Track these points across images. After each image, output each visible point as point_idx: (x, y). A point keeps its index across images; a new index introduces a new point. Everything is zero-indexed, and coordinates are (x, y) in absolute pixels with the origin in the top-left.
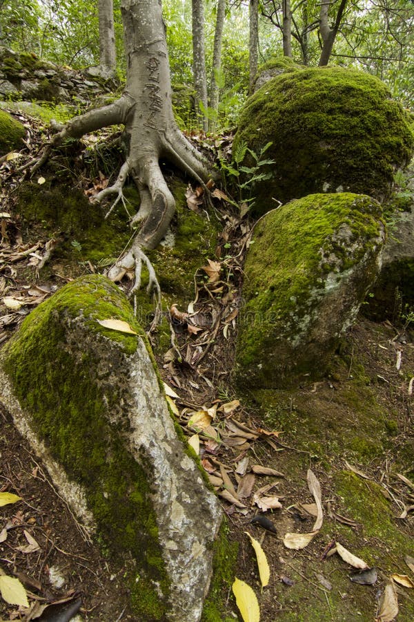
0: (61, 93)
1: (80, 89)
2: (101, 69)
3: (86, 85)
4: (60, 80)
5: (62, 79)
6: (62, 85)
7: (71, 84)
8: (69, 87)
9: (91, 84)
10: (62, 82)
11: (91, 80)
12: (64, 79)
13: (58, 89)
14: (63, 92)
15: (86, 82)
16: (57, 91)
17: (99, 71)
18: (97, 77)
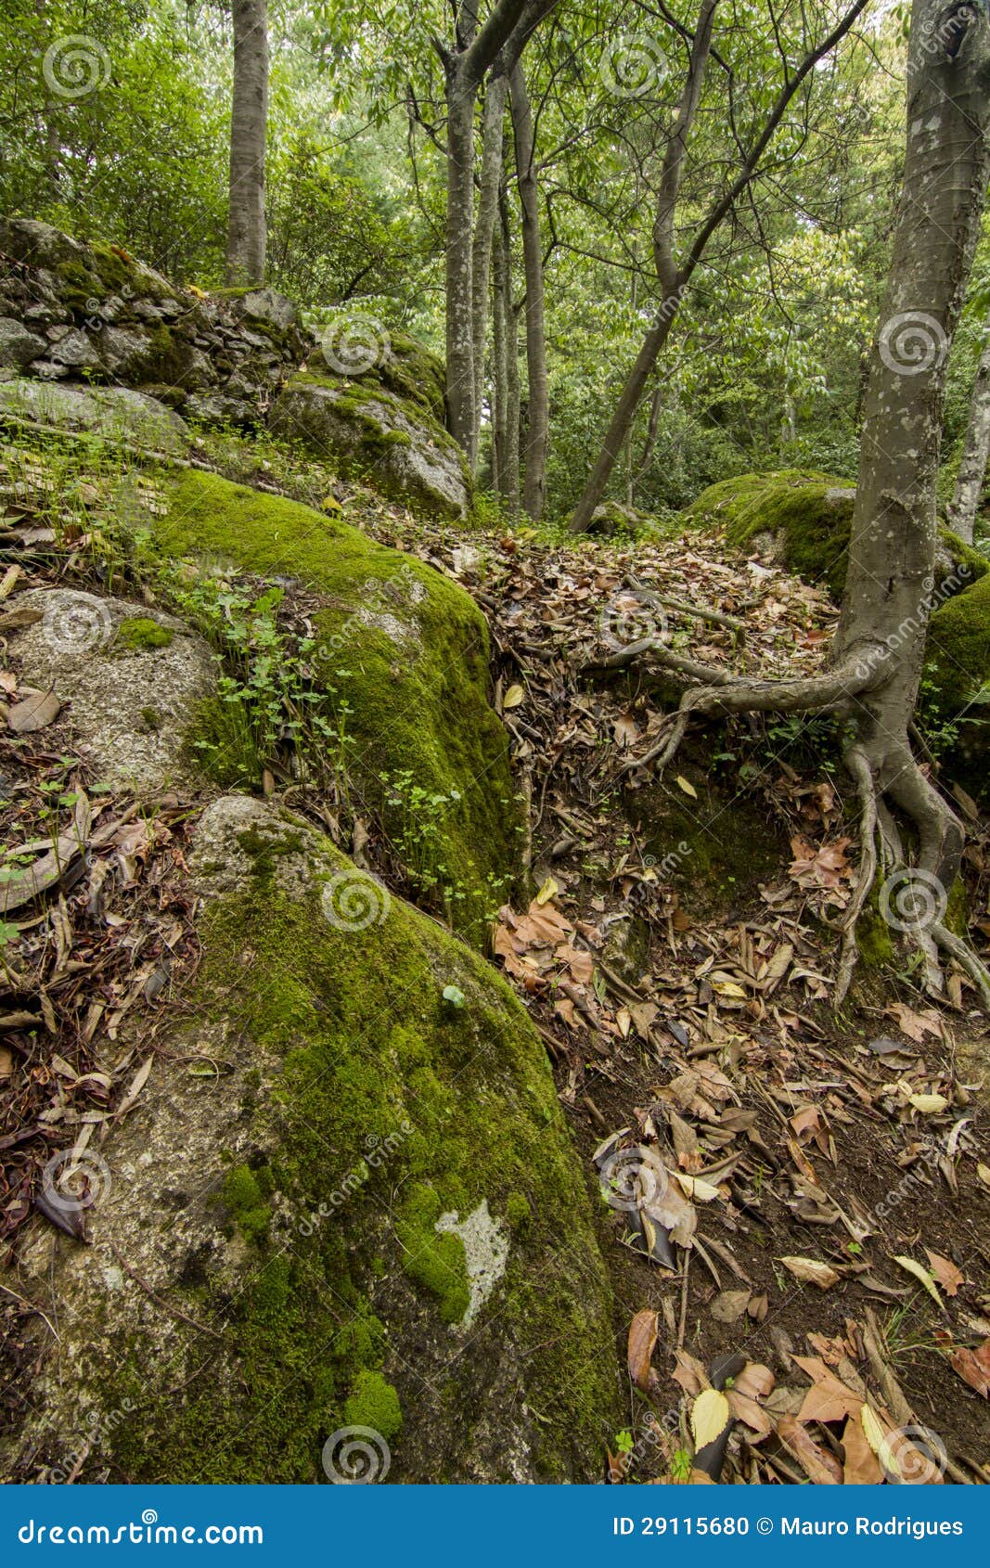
0: (196, 365)
1: (238, 354)
2: (269, 299)
3: (248, 343)
4: (194, 331)
5: (198, 327)
6: (198, 341)
7: (218, 341)
8: (214, 351)
9: (255, 339)
10: (198, 336)
11: (254, 330)
12: (203, 326)
13: (190, 354)
14: (201, 361)
15: (246, 334)
16: (187, 358)
17: (265, 307)
18: (264, 322)
